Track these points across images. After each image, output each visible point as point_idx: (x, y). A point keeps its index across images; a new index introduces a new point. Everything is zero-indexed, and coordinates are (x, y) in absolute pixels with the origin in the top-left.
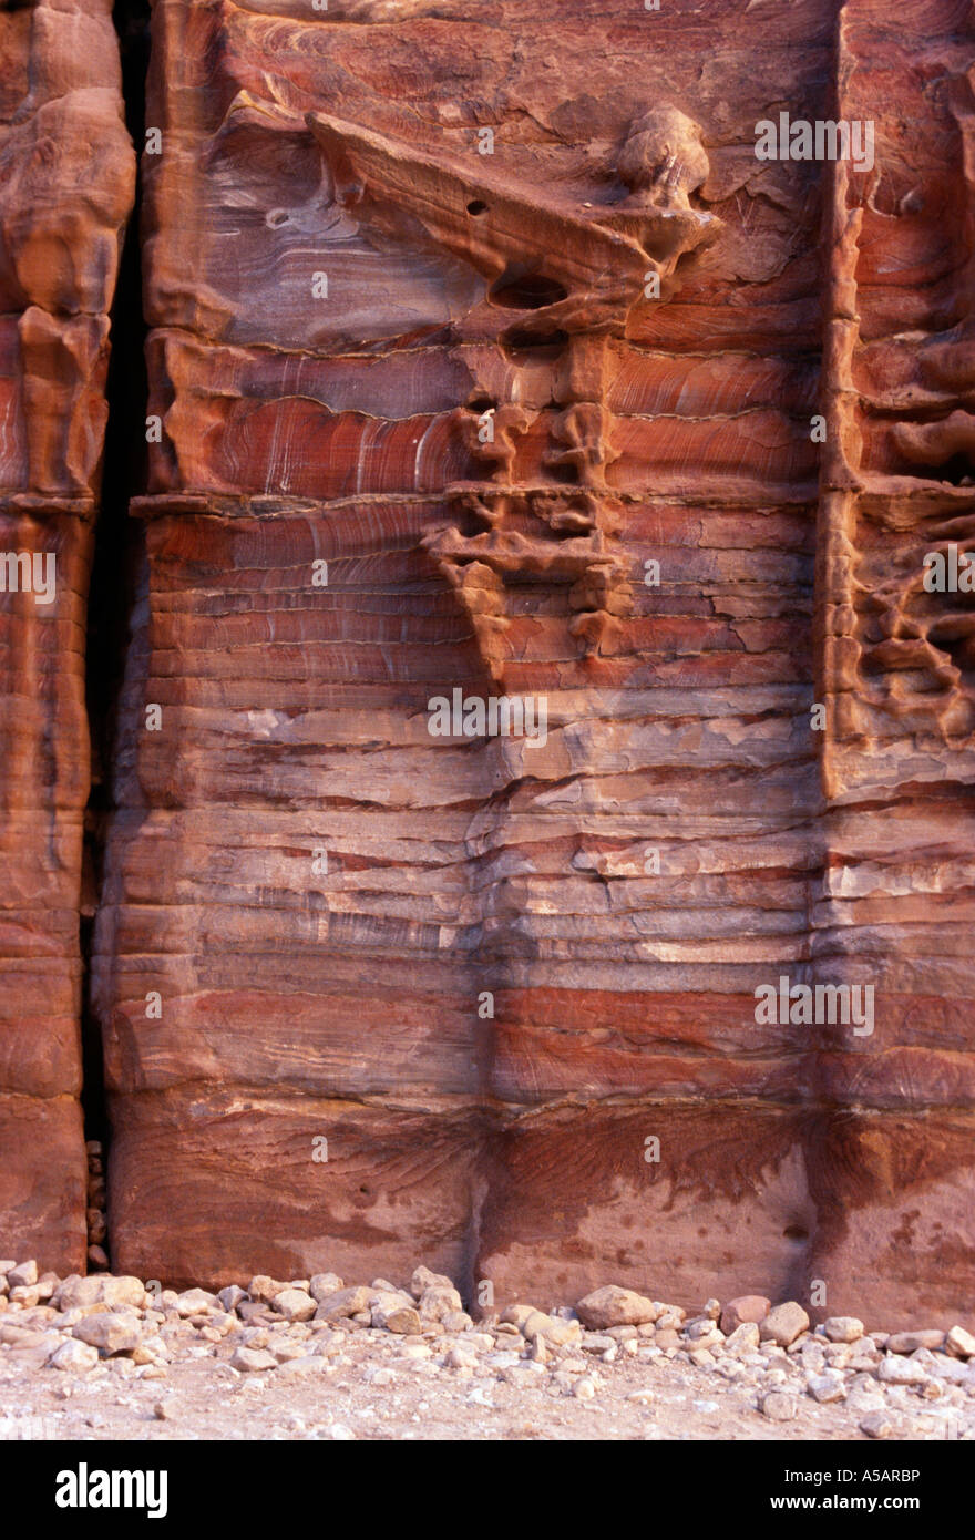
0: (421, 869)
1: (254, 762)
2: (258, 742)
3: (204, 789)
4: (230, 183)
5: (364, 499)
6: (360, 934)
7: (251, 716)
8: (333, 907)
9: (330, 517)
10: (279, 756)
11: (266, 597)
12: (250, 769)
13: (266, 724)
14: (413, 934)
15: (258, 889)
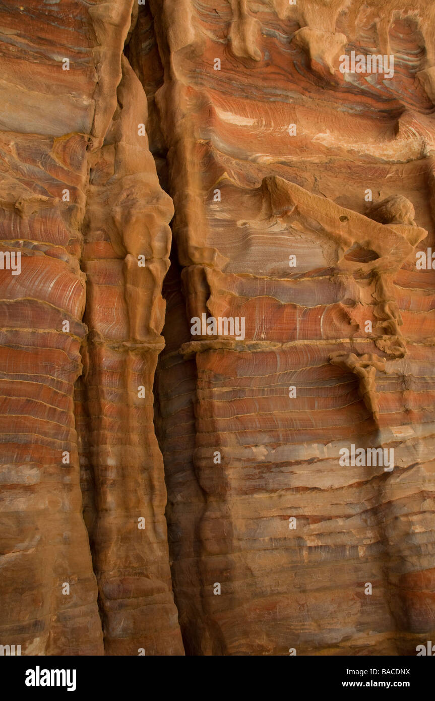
0: (344, 519)
1: (259, 473)
2: (260, 462)
3: (235, 489)
4: (218, 209)
5: (299, 343)
6: (324, 555)
7: (254, 449)
8: (309, 544)
9: (285, 351)
10: (271, 468)
11: (252, 390)
12: (257, 477)
13: (261, 452)
14: (348, 552)
15: (271, 539)
